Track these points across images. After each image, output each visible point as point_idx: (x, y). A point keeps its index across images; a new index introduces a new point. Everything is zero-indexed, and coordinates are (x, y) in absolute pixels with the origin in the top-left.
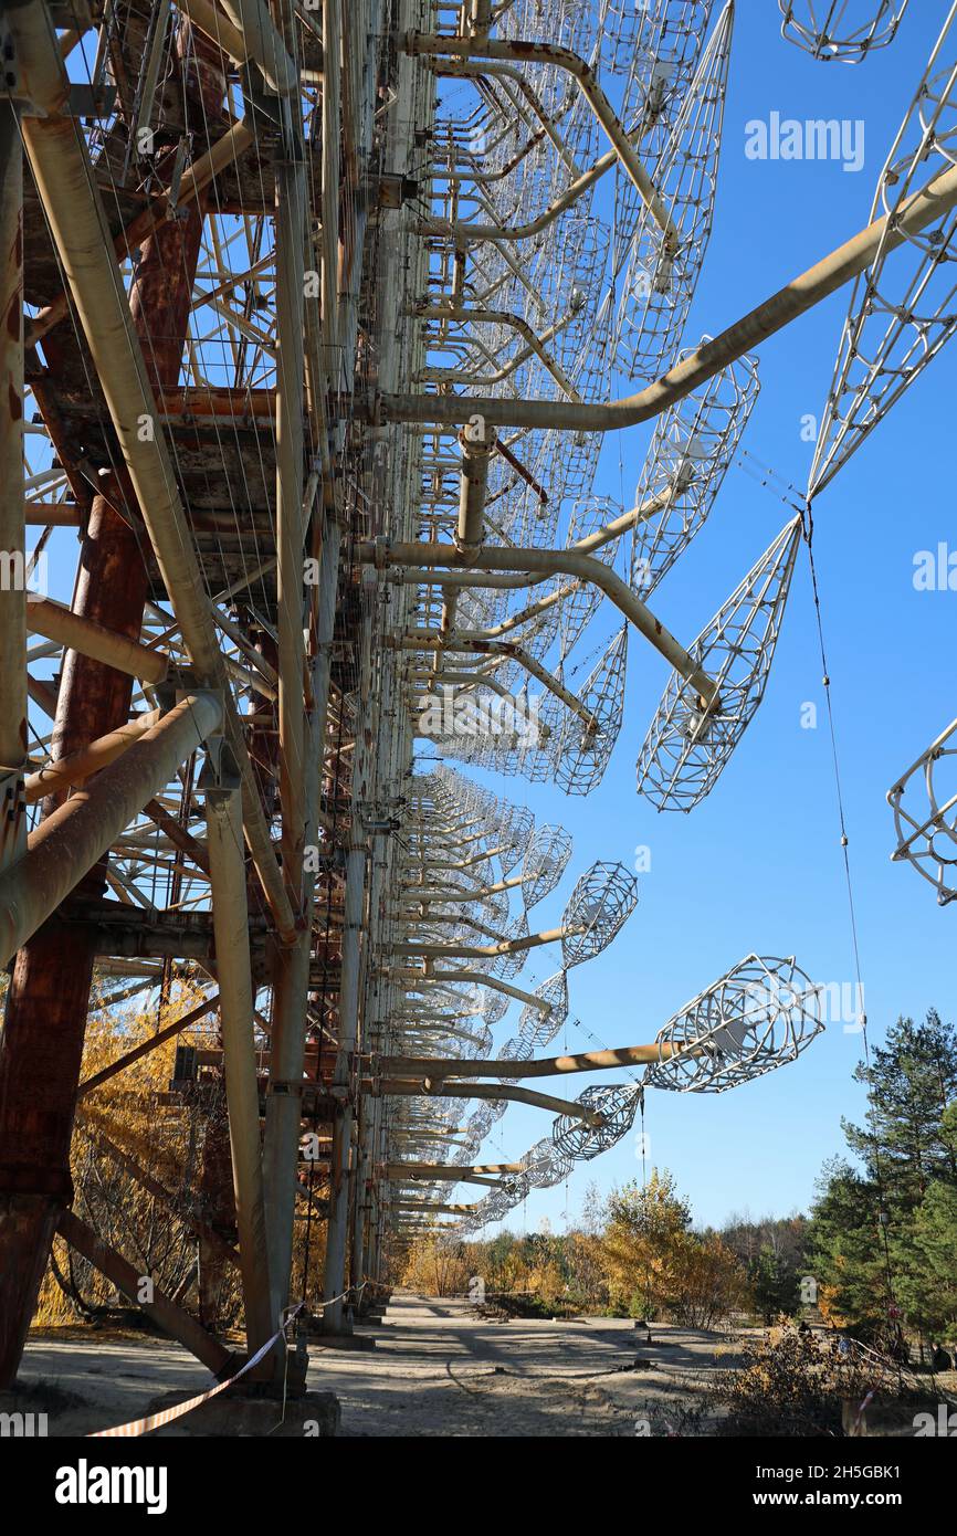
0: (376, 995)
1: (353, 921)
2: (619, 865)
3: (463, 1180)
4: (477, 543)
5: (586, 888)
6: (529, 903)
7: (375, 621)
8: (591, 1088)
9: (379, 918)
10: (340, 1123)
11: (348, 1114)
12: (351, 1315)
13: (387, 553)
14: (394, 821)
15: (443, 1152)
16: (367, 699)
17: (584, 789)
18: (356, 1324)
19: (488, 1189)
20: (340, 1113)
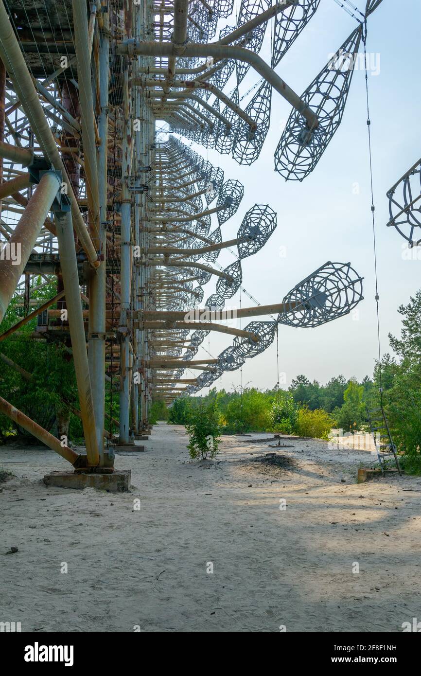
0: (139, 275)
1: (126, 241)
2: (267, 206)
3: (189, 367)
4: (184, 43)
5: (250, 218)
6: (221, 221)
7: (130, 72)
8: (252, 322)
9: (140, 232)
10: (124, 345)
11: (127, 339)
12: (133, 436)
13: (135, 49)
14: (145, 186)
15: (179, 352)
16: (128, 118)
17: (249, 161)
18: (136, 439)
19: (202, 371)
20: (124, 340)
